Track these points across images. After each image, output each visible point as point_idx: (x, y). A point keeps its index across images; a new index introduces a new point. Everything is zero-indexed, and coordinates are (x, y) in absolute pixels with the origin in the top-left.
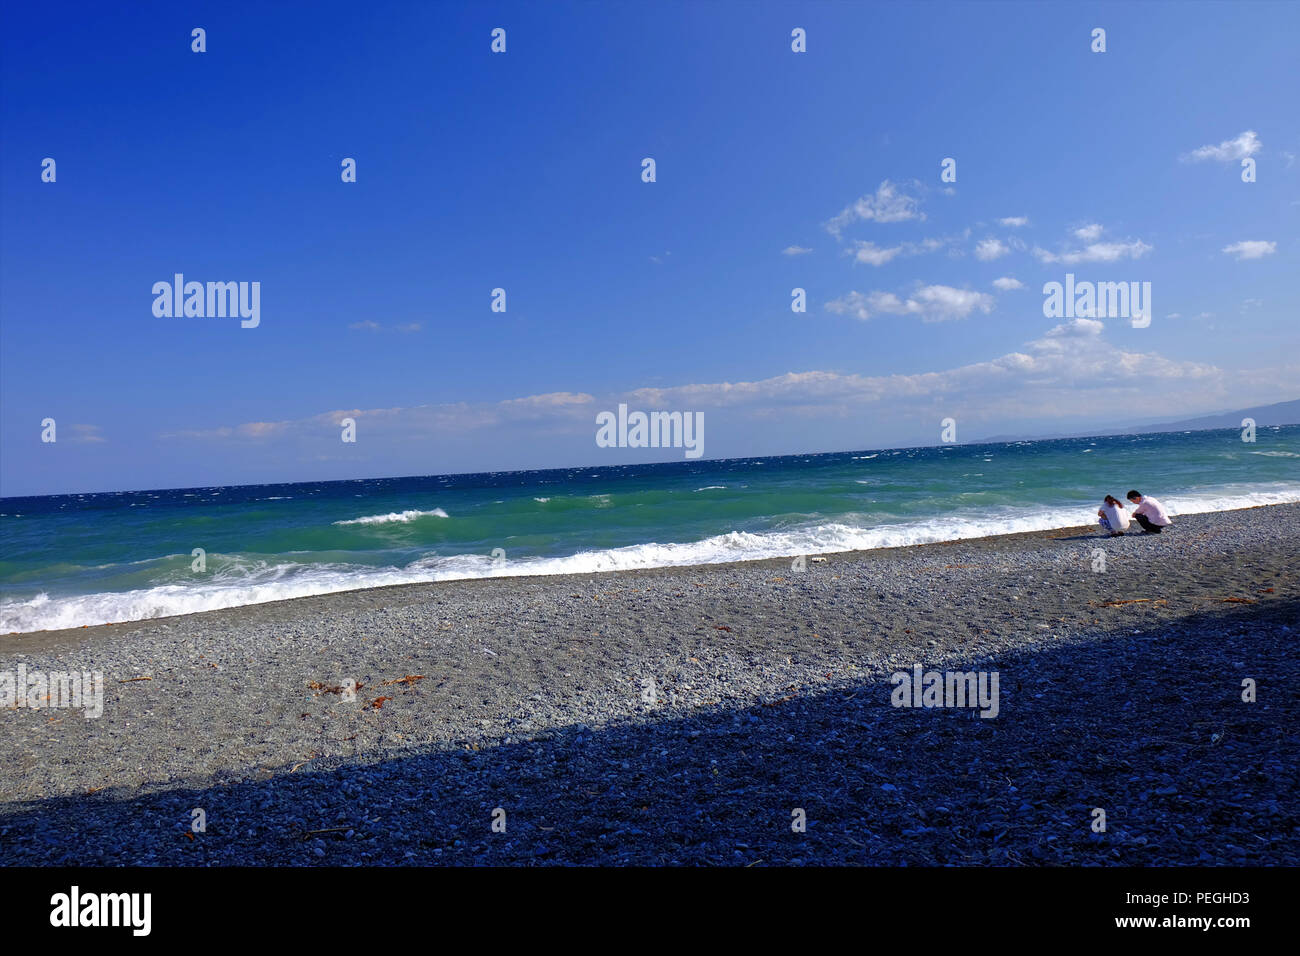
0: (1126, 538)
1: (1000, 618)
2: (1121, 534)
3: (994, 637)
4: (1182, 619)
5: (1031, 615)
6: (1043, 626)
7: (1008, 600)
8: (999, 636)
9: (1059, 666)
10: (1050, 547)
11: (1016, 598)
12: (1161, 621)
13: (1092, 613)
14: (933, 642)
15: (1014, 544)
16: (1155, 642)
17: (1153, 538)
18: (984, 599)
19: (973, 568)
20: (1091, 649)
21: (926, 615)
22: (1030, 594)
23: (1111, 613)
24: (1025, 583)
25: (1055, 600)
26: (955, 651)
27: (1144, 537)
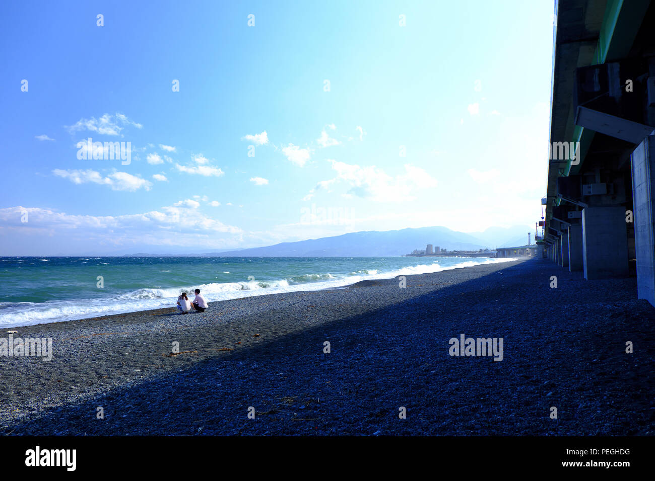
0: (189, 315)
1: (115, 367)
2: (187, 313)
3: (109, 380)
4: (202, 362)
5: (131, 364)
6: (137, 370)
7: (122, 355)
8: (112, 379)
9: (140, 396)
10: (152, 320)
11: (127, 354)
12: (193, 364)
13: (163, 361)
14: (73, 387)
15: (134, 319)
16: (187, 376)
17: (199, 315)
18: (110, 356)
19: (108, 334)
20: (157, 383)
21: (74, 369)
22: (135, 350)
23: (171, 360)
24: (133, 344)
25: (146, 354)
26: (85, 392)
27: (196, 314)
